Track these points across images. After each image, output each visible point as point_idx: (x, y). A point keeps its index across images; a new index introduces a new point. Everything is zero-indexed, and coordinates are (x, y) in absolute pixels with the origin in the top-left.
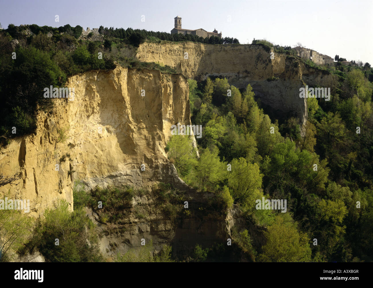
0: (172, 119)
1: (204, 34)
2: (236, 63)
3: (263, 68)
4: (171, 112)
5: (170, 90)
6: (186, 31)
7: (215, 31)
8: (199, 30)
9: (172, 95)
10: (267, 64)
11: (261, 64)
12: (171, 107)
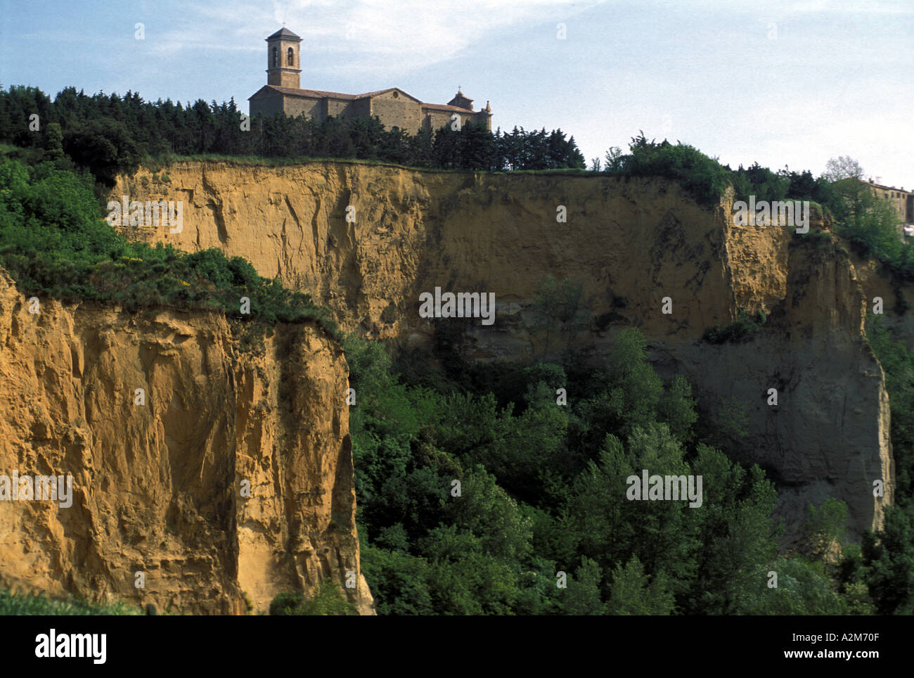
0: (273, 522)
1: (409, 114)
2: (560, 259)
3: (689, 282)
4: (269, 491)
5: (265, 394)
6: (323, 100)
7: (461, 102)
8: (382, 93)
9: (274, 413)
10: (706, 267)
11: (679, 265)
12: (270, 470)
